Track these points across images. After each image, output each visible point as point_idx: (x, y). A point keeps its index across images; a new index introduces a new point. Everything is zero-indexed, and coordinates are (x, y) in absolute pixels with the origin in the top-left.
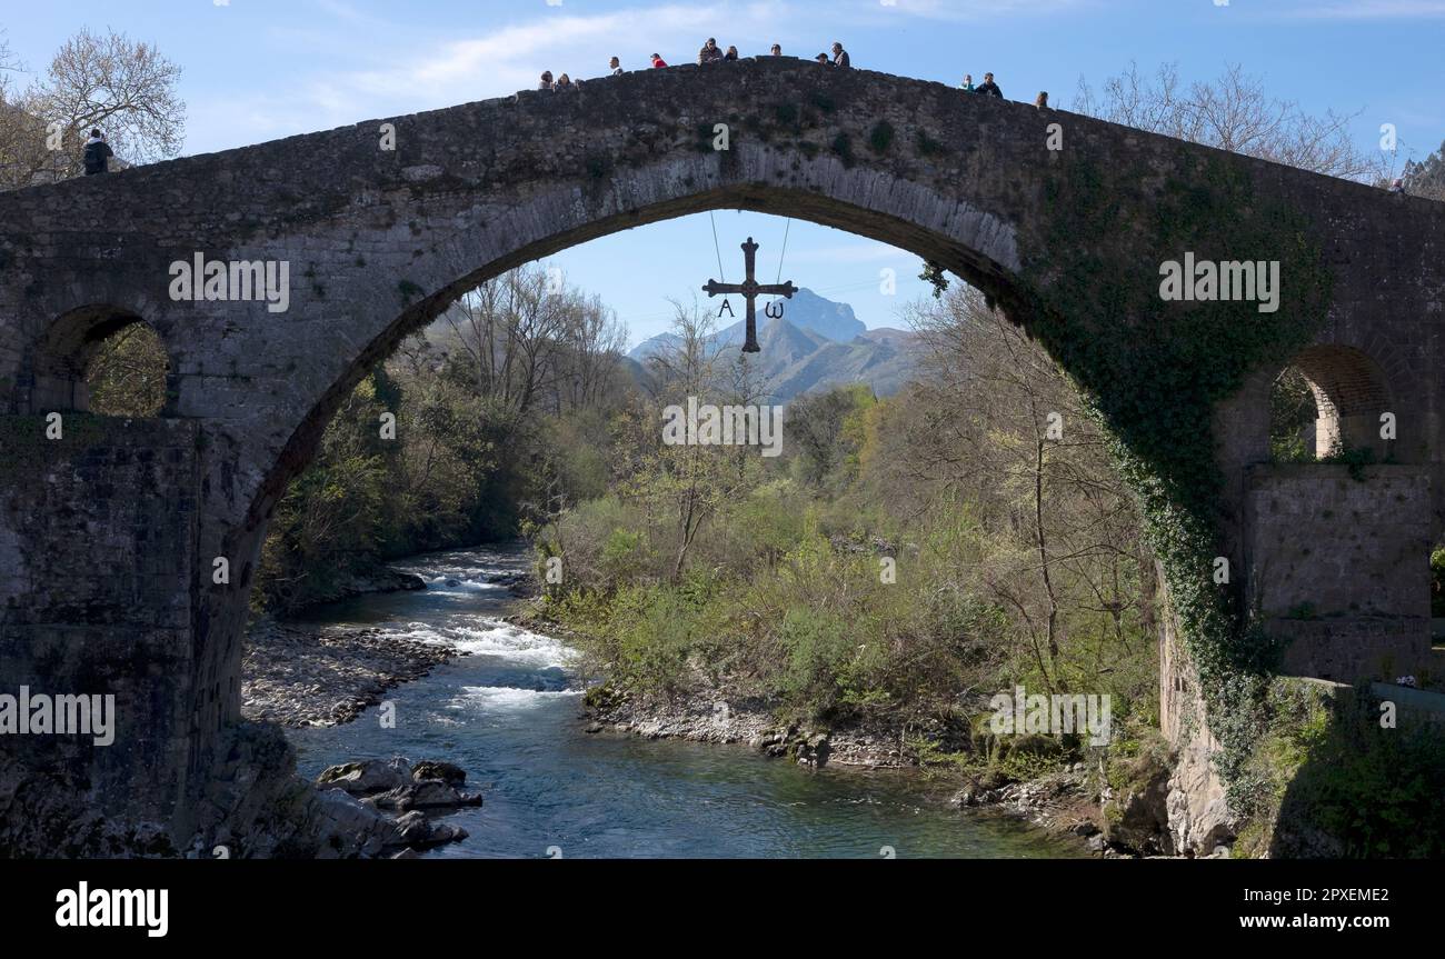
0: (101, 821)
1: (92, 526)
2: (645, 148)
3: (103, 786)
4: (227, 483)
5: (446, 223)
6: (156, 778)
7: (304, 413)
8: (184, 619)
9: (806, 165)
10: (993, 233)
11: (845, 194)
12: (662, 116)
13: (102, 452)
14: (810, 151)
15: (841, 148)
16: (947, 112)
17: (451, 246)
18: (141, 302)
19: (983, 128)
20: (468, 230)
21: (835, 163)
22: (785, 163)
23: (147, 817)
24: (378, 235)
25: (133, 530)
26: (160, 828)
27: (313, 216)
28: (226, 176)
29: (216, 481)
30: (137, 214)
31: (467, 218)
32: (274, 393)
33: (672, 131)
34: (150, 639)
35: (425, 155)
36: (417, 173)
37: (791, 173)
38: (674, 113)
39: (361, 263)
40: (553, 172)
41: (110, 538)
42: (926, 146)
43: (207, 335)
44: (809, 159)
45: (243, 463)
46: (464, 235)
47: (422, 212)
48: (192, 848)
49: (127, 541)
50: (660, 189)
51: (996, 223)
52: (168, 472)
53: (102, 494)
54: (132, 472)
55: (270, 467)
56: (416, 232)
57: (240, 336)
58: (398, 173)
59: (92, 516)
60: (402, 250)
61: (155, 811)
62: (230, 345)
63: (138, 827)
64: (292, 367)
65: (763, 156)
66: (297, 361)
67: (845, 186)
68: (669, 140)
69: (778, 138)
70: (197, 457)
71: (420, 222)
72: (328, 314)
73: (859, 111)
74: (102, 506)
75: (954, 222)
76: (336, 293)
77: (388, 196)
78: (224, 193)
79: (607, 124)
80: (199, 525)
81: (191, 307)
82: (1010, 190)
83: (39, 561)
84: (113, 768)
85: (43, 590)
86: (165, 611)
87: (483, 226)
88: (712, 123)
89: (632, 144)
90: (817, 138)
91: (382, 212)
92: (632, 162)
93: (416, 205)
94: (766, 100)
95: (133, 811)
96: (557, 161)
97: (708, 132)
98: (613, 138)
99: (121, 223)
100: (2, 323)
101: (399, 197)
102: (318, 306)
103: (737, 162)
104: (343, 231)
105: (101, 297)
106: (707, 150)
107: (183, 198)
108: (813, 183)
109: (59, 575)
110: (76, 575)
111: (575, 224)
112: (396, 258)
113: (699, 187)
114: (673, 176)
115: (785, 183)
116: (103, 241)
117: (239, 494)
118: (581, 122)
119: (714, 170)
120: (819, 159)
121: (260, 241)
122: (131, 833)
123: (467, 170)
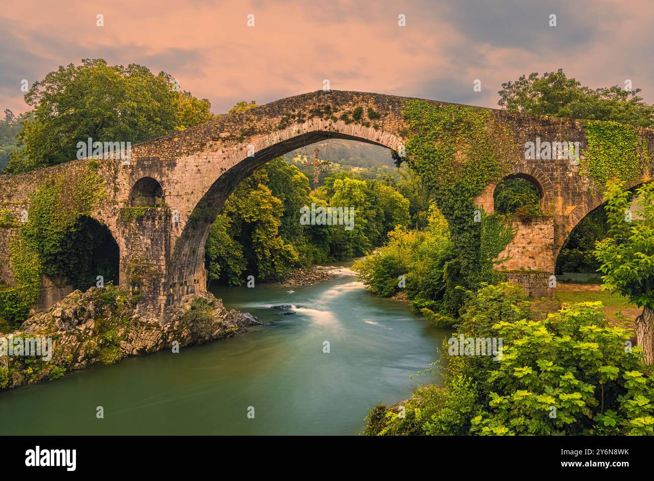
0: (139, 317)
1: (141, 237)
2: (285, 123)
3: (140, 308)
4: (177, 226)
5: (231, 149)
6: (155, 307)
7: (195, 205)
9: (333, 124)
11: (346, 132)
12: (290, 112)
14: (335, 120)
15: (344, 117)
16: (378, 102)
17: (233, 156)
18: (156, 176)
19: (390, 107)
20: (237, 151)
21: (343, 122)
22: (327, 123)
23: (152, 317)
24: (214, 154)
25: (151, 239)
26: (156, 320)
27: (197, 150)
29: (174, 225)
30: (155, 152)
31: (237, 147)
32: (188, 200)
33: (294, 117)
34: (152, 268)
35: (225, 130)
36: (223, 135)
37: (329, 127)
38: (294, 111)
39: (209, 162)
40: (260, 132)
41: (145, 241)
42: (372, 114)
43: (172, 184)
44: (335, 122)
45: (181, 220)
46: (236, 152)
47: (225, 147)
48: (166, 326)
49: (149, 241)
50: (290, 135)
51: (395, 137)
52: (159, 223)
53: (144, 229)
54: (150, 222)
55: (187, 221)
56: (223, 152)
57: (180, 184)
58: (218, 135)
59: (141, 235)
60: (220, 158)
61: (155, 316)
62: (177, 187)
63: (150, 320)
64: (192, 192)
65: (320, 122)
66: (193, 191)
67: (346, 130)
68: (292, 119)
69: (325, 116)
70: (168, 218)
71: (224, 149)
72: (201, 177)
73: (350, 105)
74: (143, 232)
75: (381, 138)
76: (203, 171)
77: (216, 142)
78: (175, 144)
79: (275, 116)
80: (170, 237)
81: (168, 176)
82: (400, 126)
83: (130, 246)
84: (143, 303)
85: (130, 254)
86: (158, 260)
87: (241, 149)
88: (305, 113)
89: (282, 122)
90: (337, 115)
91: (215, 147)
92: (282, 127)
93: (223, 144)
94: (321, 104)
95: (148, 315)
96: (261, 128)
97: (304, 116)
98: (277, 121)
99: (151, 154)
100: (125, 183)
101: (219, 143)
102: (198, 175)
103: (313, 124)
104: (205, 153)
105: (147, 175)
106: (304, 122)
107: (166, 146)
108: (336, 129)
109: (134, 251)
110: (138, 251)
111: (266, 147)
112: (219, 160)
113: (301, 133)
114: (294, 130)
115: (327, 130)
116: (148, 159)
117: (180, 229)
118: (268, 116)
119: (306, 127)
120: (338, 121)
121: (184, 157)
122: (147, 321)
123: (237, 133)
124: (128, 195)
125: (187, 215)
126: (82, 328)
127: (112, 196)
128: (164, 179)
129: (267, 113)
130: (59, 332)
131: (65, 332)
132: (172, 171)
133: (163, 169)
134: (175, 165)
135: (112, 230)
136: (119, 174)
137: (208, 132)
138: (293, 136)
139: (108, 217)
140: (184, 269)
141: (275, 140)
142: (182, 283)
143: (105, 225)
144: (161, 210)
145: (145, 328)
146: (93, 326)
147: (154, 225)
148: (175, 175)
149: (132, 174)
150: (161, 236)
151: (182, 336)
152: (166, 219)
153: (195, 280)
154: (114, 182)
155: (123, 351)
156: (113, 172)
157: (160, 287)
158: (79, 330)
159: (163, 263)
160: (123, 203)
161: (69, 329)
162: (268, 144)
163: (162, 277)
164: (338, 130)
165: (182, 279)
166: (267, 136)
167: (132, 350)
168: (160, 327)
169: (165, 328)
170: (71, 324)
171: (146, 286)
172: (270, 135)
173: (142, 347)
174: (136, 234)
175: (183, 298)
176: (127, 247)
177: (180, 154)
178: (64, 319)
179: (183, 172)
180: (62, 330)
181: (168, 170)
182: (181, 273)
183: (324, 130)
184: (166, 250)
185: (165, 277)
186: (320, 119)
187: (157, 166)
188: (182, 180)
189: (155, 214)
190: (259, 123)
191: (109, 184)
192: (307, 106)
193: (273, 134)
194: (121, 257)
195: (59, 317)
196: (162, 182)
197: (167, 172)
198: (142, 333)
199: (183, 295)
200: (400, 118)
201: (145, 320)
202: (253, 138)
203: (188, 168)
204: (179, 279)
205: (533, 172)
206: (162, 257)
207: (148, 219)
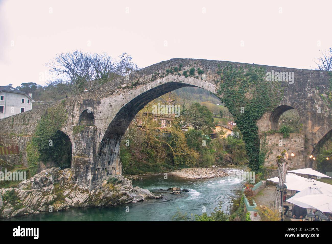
0: (78, 186)
1: (82, 142)
2: (154, 78)
3: (79, 181)
4: (100, 136)
5: (127, 93)
6: (86, 180)
7: (109, 125)
9: (179, 78)
10: (212, 87)
11: (185, 82)
13: (83, 131)
14: (180, 75)
15: (185, 74)
16: (203, 64)
17: (128, 97)
19: (210, 67)
20: (130, 94)
21: (184, 76)
22: (176, 77)
24: (118, 96)
26: (87, 188)
27: (110, 94)
29: (98, 136)
31: (130, 92)
32: (105, 122)
33: (158, 74)
34: (86, 159)
35: (124, 83)
36: (123, 86)
37: (177, 79)
38: (159, 71)
39: (116, 101)
40: (141, 83)
41: (84, 144)
42: (200, 72)
43: (98, 113)
45: (102, 133)
47: (124, 92)
48: (92, 192)
49: (86, 144)
51: (212, 85)
52: (90, 134)
53: (83, 137)
54: (86, 134)
55: (105, 134)
56: (123, 95)
57: (102, 113)
58: (121, 86)
59: (82, 141)
60: (121, 98)
61: (86, 185)
62: (101, 115)
63: (84, 188)
64: (107, 118)
65: (172, 76)
66: (108, 117)
67: (185, 81)
68: (158, 76)
69: (175, 73)
70: (95, 132)
71: (124, 94)
72: (112, 109)
73: (188, 66)
74: (83, 139)
75: (204, 85)
76: (113, 106)
77: (120, 90)
78: (101, 92)
79: (149, 74)
80: (96, 142)
81: (96, 109)
82: (215, 78)
83: (77, 147)
84: (80, 178)
85: (77, 151)
86: (89, 155)
87: (132, 93)
88: (164, 72)
89: (152, 77)
90: (181, 72)
91: (119, 92)
92: (152, 80)
93: (123, 91)
94: (173, 67)
95: (83, 185)
96: (142, 82)
97: (164, 74)
98: (150, 77)
99: (90, 97)
100: (77, 113)
101: (121, 90)
102: (111, 108)
103: (168, 78)
104: (114, 96)
105: (87, 108)
106: (163, 77)
107: (97, 93)
108: (180, 81)
109: (79, 149)
110: (80, 149)
111: (144, 92)
112: (121, 100)
113: (162, 84)
114: (158, 82)
115: (175, 81)
116: (88, 100)
117: (101, 138)
118: (145, 74)
119: (165, 80)
120: (181, 76)
121: (104, 98)
122: (82, 188)
123: (130, 85)
124: (78, 119)
126: (46, 188)
127: (71, 120)
128: (95, 110)
129: (145, 73)
130: (33, 190)
131: (36, 190)
132: (98, 106)
133: (95, 105)
134: (100, 103)
135: (71, 138)
136: (75, 108)
137: (116, 84)
138: (158, 85)
139: (69, 131)
140: (105, 161)
141: (149, 88)
142: (104, 169)
143: (68, 135)
144: (91, 128)
145: (80, 191)
146: (53, 188)
147: (88, 136)
148: (100, 108)
149: (80, 108)
150: (91, 141)
151: (100, 198)
152: (94, 132)
153: (113, 168)
154: (72, 112)
155: (67, 203)
156: (72, 107)
157: (89, 170)
158: (44, 190)
159: (92, 156)
160: (76, 124)
161: (38, 189)
162: (145, 90)
163: (91, 164)
164: (181, 81)
165: (104, 166)
166: (145, 86)
167: (72, 203)
168: (89, 192)
169: (91, 193)
170: (39, 186)
171: (82, 169)
172: (146, 85)
173: (77, 202)
174: (80, 140)
175: (104, 177)
176: (75, 147)
177: (103, 97)
178: (36, 183)
179: (104, 107)
180: (35, 189)
181: (97, 105)
182: (103, 163)
183: (174, 81)
184: (93, 149)
185: (93, 164)
186: (172, 75)
187: (92, 103)
188: (103, 111)
189: (89, 130)
190: (141, 78)
191: (70, 113)
192: (165, 68)
193: (148, 85)
194: (73, 153)
195: (33, 182)
196: (94, 112)
197: (96, 107)
198: (78, 194)
199: (104, 175)
200: (215, 73)
201: (81, 188)
202: (138, 87)
203: (106, 104)
204: (102, 166)
205: (292, 104)
206: (91, 153)
207: (85, 132)
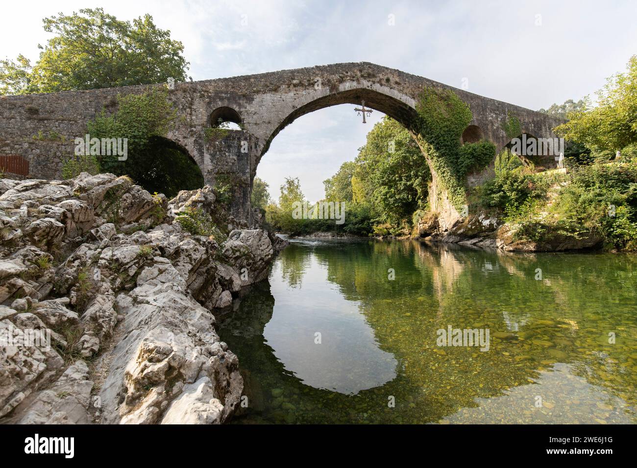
0: (234, 219)
1: (227, 154)
2: (341, 80)
3: (233, 211)
4: (256, 147)
5: (301, 93)
6: (244, 210)
8: (248, 175)
9: (373, 85)
12: (344, 73)
13: (229, 137)
14: (374, 82)
15: (380, 82)
16: (400, 76)
17: (302, 98)
18: (234, 107)
19: (407, 80)
20: (306, 95)
21: (378, 85)
22: (369, 84)
24: (286, 95)
25: (236, 155)
26: (246, 222)
27: (272, 90)
28: (252, 80)
30: (233, 88)
31: (305, 92)
32: (265, 128)
33: (347, 76)
35: (296, 78)
36: (295, 82)
37: (370, 87)
38: (347, 72)
39: (283, 100)
42: (396, 83)
43: (250, 115)
45: (259, 143)
49: (235, 158)
50: (344, 88)
53: (229, 147)
54: (236, 142)
55: (265, 144)
57: (258, 115)
59: (227, 152)
61: (244, 218)
62: (255, 117)
64: (269, 123)
65: (365, 82)
66: (270, 121)
67: (381, 90)
69: (368, 79)
71: (295, 92)
72: (276, 111)
73: (383, 75)
74: (229, 149)
76: (278, 107)
77: (288, 86)
79: (334, 74)
81: (246, 108)
83: (215, 161)
84: (235, 207)
85: (216, 168)
87: (308, 94)
88: (354, 75)
89: (339, 78)
91: (288, 89)
93: (295, 89)
94: (365, 71)
96: (323, 81)
98: (335, 77)
99: (229, 88)
100: (201, 110)
101: (291, 87)
102: (274, 109)
103: (360, 84)
104: (279, 94)
105: (226, 105)
106: (354, 81)
107: (243, 84)
108: (375, 89)
109: (219, 165)
110: (223, 165)
111: (327, 95)
112: (291, 100)
113: (352, 89)
114: (347, 85)
116: (225, 92)
117: (259, 150)
119: (355, 85)
120: (376, 84)
121: (261, 94)
124: (205, 120)
125: (266, 140)
127: (189, 120)
128: (242, 110)
132: (250, 104)
133: (242, 102)
134: (253, 99)
135: (189, 149)
136: (196, 102)
137: (282, 77)
138: (347, 89)
139: (184, 138)
144: (246, 133)
147: (240, 145)
148: (253, 107)
149: (209, 103)
154: (189, 108)
156: (189, 99)
160: (201, 127)
166: (328, 87)
172: (330, 87)
174: (221, 151)
176: (212, 162)
177: (258, 92)
179: (260, 106)
181: (246, 103)
183: (367, 88)
187: (235, 99)
188: (259, 112)
191: (185, 109)
196: (241, 112)
200: (412, 87)
203: (264, 103)
207: (234, 139)
